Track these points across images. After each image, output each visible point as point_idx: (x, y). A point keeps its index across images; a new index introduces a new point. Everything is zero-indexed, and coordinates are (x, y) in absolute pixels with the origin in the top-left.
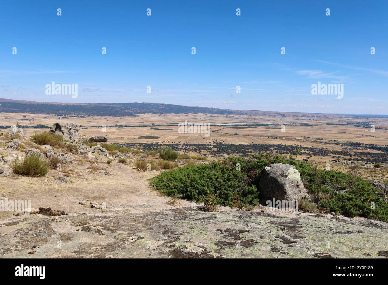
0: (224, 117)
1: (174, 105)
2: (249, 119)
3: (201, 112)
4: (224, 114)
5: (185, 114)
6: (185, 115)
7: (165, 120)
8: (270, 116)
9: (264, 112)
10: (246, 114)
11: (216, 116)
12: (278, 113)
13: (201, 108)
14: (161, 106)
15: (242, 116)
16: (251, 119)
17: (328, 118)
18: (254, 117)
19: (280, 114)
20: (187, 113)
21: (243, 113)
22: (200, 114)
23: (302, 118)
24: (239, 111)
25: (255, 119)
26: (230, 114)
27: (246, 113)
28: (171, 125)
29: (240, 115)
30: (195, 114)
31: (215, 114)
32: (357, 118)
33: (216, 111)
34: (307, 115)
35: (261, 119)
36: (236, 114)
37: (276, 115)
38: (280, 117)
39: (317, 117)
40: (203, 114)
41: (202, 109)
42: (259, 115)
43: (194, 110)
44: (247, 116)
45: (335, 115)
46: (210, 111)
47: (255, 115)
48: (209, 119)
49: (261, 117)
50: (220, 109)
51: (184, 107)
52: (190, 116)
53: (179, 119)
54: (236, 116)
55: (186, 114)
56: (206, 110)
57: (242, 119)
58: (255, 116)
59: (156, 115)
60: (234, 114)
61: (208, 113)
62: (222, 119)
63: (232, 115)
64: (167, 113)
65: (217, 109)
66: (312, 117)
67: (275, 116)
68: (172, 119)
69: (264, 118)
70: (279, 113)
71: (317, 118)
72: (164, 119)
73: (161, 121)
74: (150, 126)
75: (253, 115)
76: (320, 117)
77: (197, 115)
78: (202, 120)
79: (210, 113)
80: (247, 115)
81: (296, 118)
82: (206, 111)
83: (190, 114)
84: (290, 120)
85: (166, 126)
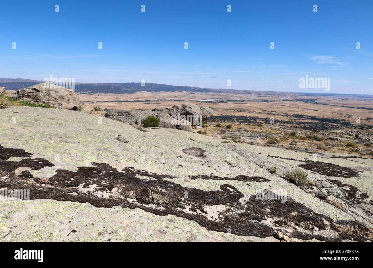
0: (203, 94)
1: (164, 85)
2: (222, 96)
3: (185, 90)
4: (203, 92)
5: (172, 91)
7: (155, 96)
8: (239, 94)
9: (235, 90)
10: (221, 92)
12: (245, 91)
13: (185, 87)
14: (153, 85)
15: (217, 94)
16: (224, 96)
17: (284, 95)
18: (226, 94)
19: (247, 92)
20: (174, 91)
21: (218, 91)
22: (184, 92)
23: (264, 95)
24: (215, 89)
25: (227, 96)
26: (207, 92)
28: (160, 101)
29: (216, 93)
30: (180, 92)
31: (196, 92)
32: (307, 96)
34: (269, 93)
35: (231, 96)
36: (212, 92)
37: (244, 93)
38: (247, 94)
39: (275, 94)
40: (187, 92)
42: (231, 92)
43: (179, 89)
44: (221, 94)
45: (290, 94)
46: (192, 90)
47: (228, 93)
48: (191, 96)
49: (232, 94)
50: (200, 88)
51: (172, 86)
52: (177, 93)
53: (167, 96)
54: (213, 94)
57: (217, 96)
58: (227, 94)
59: (149, 93)
61: (191, 91)
62: (201, 96)
63: (209, 93)
64: (158, 91)
65: (198, 88)
66: (272, 94)
67: (243, 94)
68: (161, 96)
69: (235, 95)
73: (152, 97)
74: (143, 101)
75: (226, 93)
76: (278, 95)
77: (182, 93)
79: (192, 91)
80: (221, 93)
81: (260, 95)
82: (190, 89)
83: (176, 91)
84: (255, 97)
85: (155, 101)
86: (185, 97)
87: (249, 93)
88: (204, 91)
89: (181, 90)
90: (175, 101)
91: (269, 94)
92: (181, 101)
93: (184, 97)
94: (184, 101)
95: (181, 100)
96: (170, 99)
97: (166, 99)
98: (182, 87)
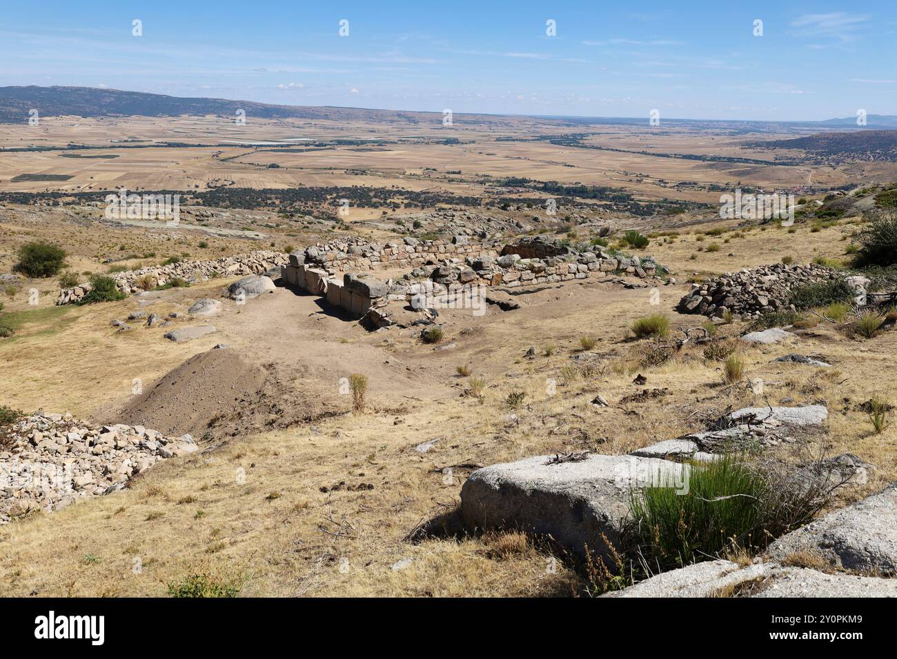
0: (269, 124)
1: (142, 94)
2: (328, 129)
3: (213, 113)
4: (271, 117)
5: (171, 116)
6: (171, 118)
7: (109, 133)
8: (380, 121)
9: (369, 111)
10: (326, 117)
11: (251, 121)
12: (399, 115)
13: (215, 101)
14: (105, 96)
15: (314, 122)
16: (333, 129)
17: (507, 125)
18: (343, 124)
19: (404, 116)
20: (176, 116)
21: (317, 113)
22: (210, 117)
24: (309, 108)
25: (342, 129)
26: (285, 117)
27: (326, 115)
28: (120, 147)
29: (312, 118)
32: (568, 126)
33: (251, 109)
34: (465, 119)
35: (357, 129)
36: (301, 117)
37: (396, 118)
38: (403, 123)
39: (484, 122)
40: (219, 117)
41: (217, 105)
42: (357, 118)
43: (194, 107)
44: (327, 123)
45: (523, 120)
47: (348, 119)
48: (228, 129)
49: (361, 124)
50: (263, 105)
51: (168, 98)
52: (182, 122)
53: (149, 131)
54: (300, 122)
55: (173, 116)
56: (228, 106)
57: (313, 129)
58: (345, 122)
59: (89, 120)
60: (297, 117)
62: (264, 129)
63: (290, 120)
64: (121, 115)
65: (255, 104)
66: (475, 122)
67: (392, 121)
68: (129, 131)
69: (367, 126)
70: (403, 114)
71: (485, 127)
72: (109, 130)
73: (97, 134)
74: (61, 149)
75: (341, 118)
76: (491, 123)
77: (201, 120)
78: (210, 131)
80: (328, 119)
82: (229, 109)
83: (184, 116)
84: (425, 130)
85: (106, 148)
86: (210, 135)
87: (410, 119)
88: (275, 115)
89: (199, 113)
90: (170, 145)
91: (466, 122)
92: (192, 146)
93: (206, 135)
94: (199, 146)
95: (191, 143)
96: (155, 141)
97: (142, 141)
98: (205, 100)
